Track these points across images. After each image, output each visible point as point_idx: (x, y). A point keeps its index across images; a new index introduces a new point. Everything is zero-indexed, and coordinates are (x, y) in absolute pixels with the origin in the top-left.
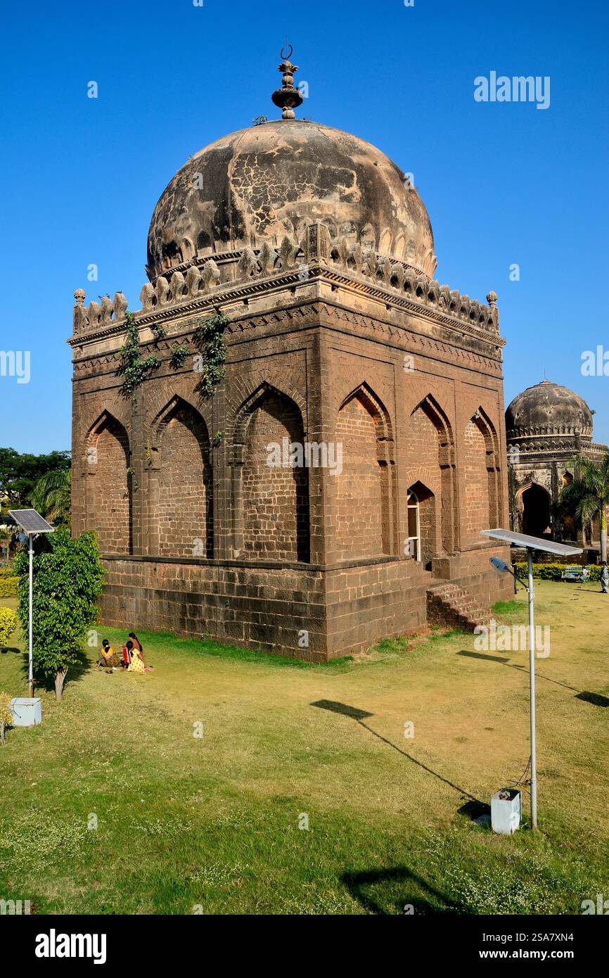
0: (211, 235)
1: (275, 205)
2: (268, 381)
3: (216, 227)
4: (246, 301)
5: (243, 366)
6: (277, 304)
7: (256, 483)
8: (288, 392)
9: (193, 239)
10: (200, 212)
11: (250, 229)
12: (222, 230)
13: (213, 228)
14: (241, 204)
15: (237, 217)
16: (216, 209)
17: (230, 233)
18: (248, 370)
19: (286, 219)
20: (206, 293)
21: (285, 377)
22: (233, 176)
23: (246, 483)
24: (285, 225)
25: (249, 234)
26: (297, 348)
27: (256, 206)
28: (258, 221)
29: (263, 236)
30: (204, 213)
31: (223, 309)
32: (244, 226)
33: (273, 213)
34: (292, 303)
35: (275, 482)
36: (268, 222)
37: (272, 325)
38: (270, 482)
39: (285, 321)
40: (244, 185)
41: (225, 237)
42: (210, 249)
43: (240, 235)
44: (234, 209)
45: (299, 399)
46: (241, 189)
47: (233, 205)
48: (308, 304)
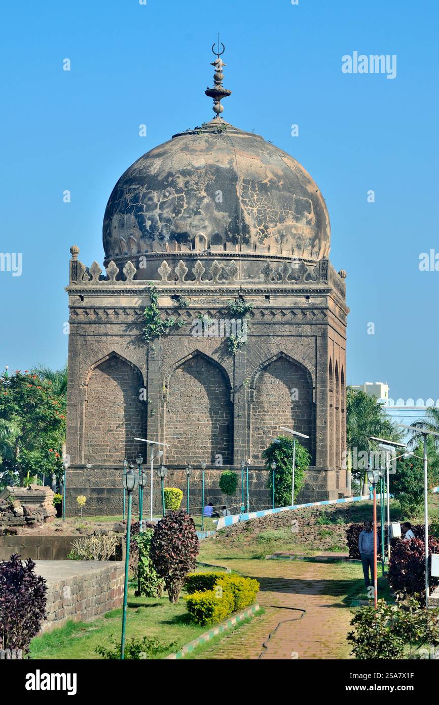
0: (224, 237)
1: (271, 225)
2: (285, 351)
3: (229, 233)
4: (267, 297)
5: (263, 339)
6: (294, 304)
7: (264, 415)
8: (301, 361)
9: (207, 236)
10: (216, 218)
11: (254, 239)
12: (233, 236)
13: (226, 233)
14: (249, 220)
15: (246, 229)
16: (230, 220)
17: (239, 239)
18: (267, 342)
19: (277, 236)
20: (230, 283)
21: (300, 352)
22: (242, 196)
23: (255, 415)
24: (276, 240)
25: (252, 242)
26: (310, 335)
27: (260, 223)
28: (260, 235)
29: (262, 245)
30: (220, 220)
31: (247, 298)
32: (250, 237)
33: (270, 230)
34: (307, 306)
35: (280, 415)
36: (266, 236)
37: (289, 316)
38: (276, 415)
39: (300, 316)
40: (251, 206)
41: (234, 241)
42: (222, 246)
43: (247, 242)
44: (244, 223)
45: (310, 367)
46: (249, 209)
47: (243, 220)
48: (320, 309)
